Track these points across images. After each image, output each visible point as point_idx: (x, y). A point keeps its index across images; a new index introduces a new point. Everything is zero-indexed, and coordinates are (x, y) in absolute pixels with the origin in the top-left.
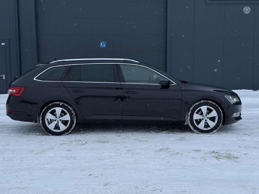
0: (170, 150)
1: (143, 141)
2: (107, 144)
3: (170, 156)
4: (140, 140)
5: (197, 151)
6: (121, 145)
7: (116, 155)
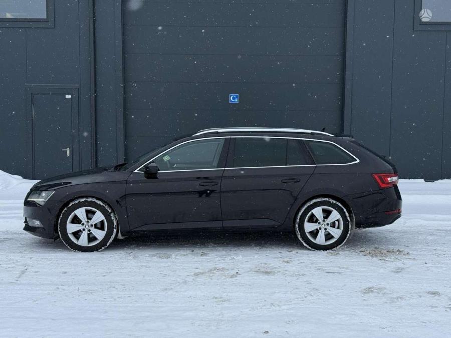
0: (385, 291)
1: (334, 273)
2: (273, 277)
3: (390, 303)
4: (327, 271)
5: (434, 293)
6: (297, 279)
7: (298, 298)
